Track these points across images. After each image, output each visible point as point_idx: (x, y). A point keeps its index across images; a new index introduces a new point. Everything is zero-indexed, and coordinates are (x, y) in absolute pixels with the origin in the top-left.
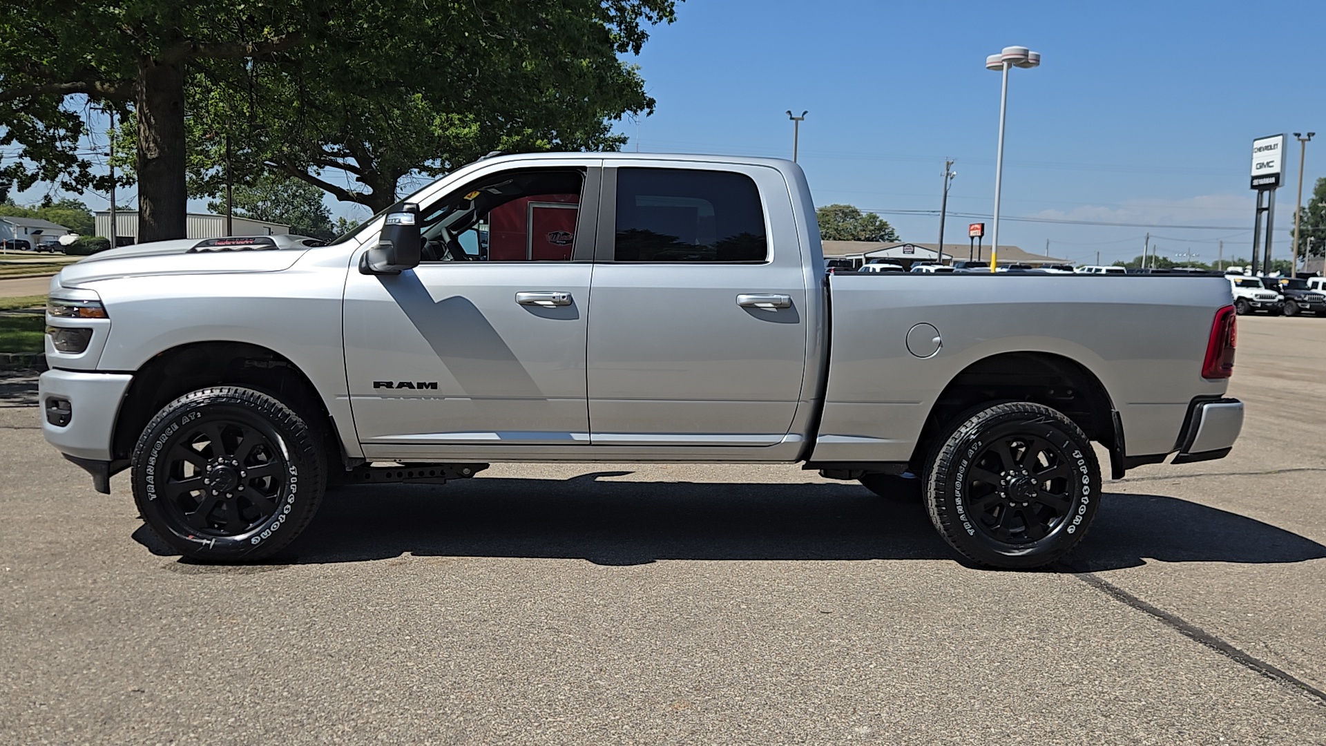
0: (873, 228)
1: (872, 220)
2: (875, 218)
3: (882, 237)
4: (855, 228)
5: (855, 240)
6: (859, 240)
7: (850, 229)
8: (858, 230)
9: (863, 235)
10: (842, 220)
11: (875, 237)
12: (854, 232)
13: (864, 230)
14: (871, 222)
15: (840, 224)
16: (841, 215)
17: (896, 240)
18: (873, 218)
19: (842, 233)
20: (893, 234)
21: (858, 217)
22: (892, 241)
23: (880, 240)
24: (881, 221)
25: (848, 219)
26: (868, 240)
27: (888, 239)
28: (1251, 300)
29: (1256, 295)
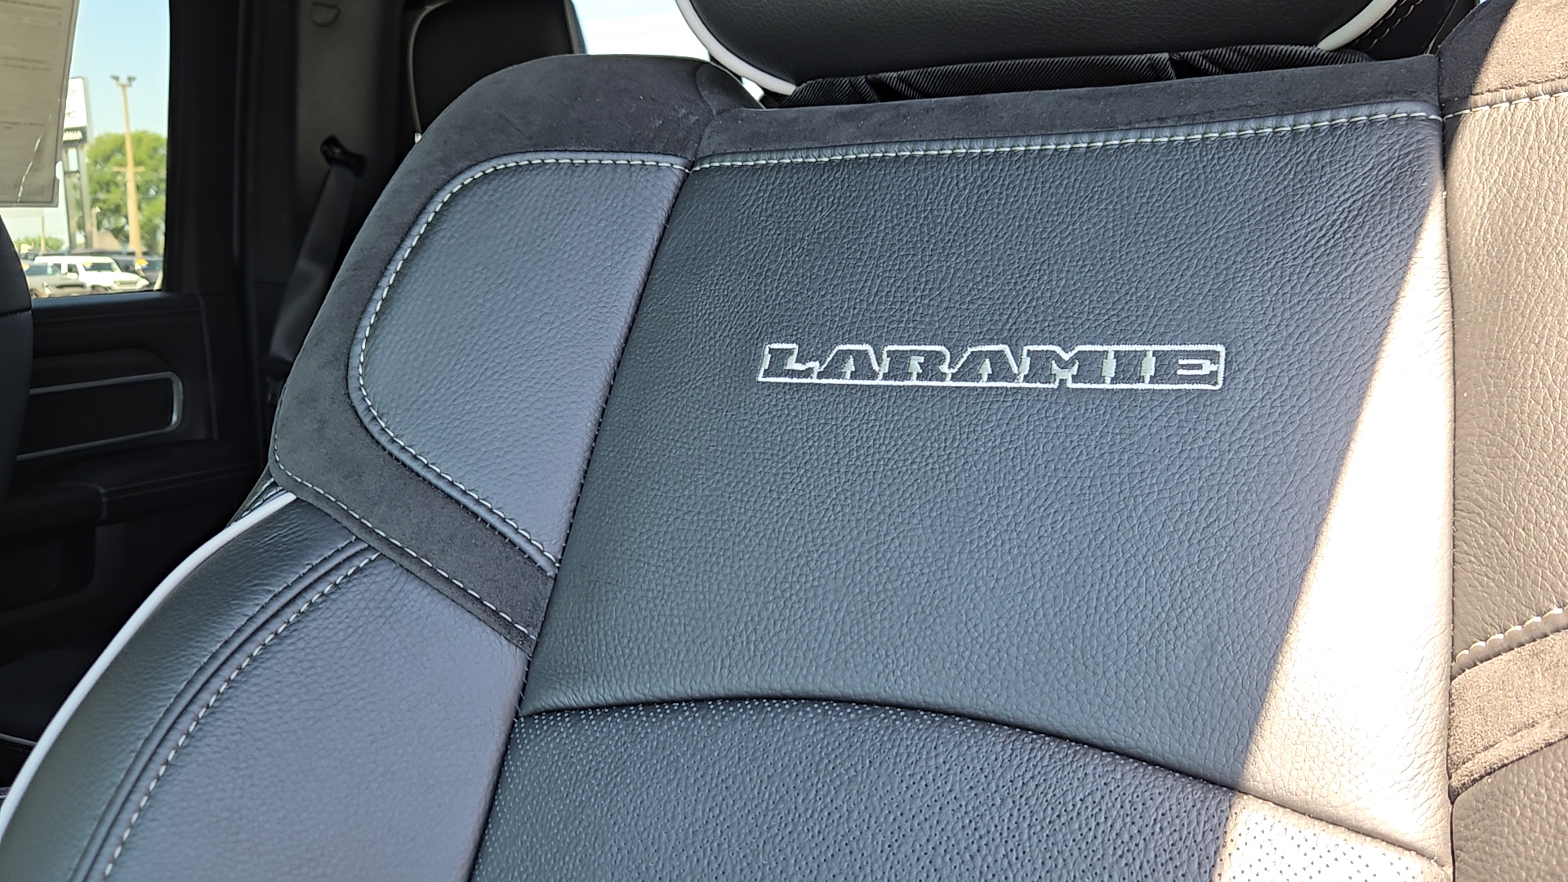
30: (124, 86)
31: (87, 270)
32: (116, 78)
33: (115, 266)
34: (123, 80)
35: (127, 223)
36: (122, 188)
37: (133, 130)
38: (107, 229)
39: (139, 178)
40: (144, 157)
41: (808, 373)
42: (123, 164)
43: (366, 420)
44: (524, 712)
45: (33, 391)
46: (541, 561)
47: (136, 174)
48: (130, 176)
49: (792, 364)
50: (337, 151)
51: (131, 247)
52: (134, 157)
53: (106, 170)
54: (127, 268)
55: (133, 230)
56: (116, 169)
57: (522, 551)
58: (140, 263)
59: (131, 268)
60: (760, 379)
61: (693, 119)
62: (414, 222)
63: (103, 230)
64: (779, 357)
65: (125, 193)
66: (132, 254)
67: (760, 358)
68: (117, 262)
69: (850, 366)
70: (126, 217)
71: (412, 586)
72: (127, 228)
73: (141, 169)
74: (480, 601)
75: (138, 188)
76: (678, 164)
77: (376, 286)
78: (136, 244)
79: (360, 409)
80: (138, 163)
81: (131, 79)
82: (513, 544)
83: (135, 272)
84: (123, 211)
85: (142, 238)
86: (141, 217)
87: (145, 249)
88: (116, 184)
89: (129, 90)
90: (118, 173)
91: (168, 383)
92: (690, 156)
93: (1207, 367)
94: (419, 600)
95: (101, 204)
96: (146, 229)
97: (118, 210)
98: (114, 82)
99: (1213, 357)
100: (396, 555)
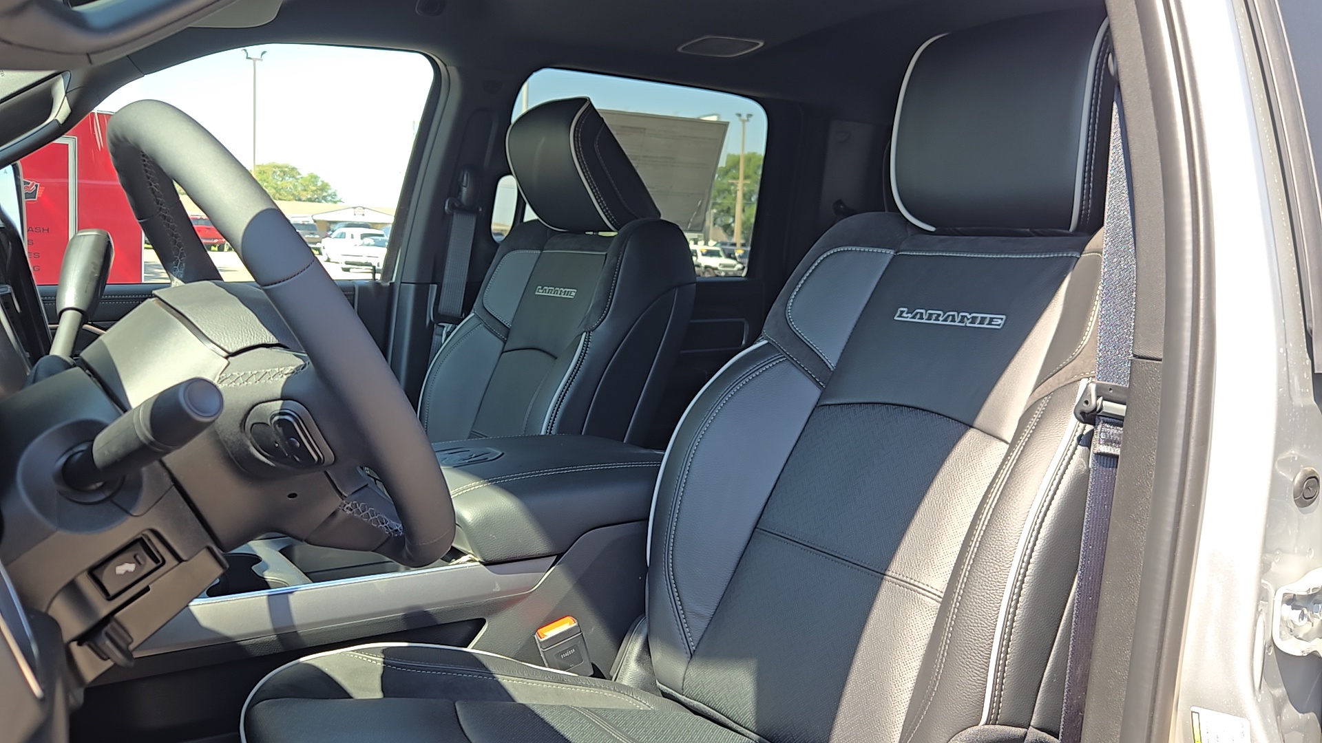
0: (314, 188)
1: (313, 180)
2: (316, 177)
3: (324, 198)
4: (295, 187)
5: (296, 200)
6: (300, 200)
7: (290, 188)
8: (299, 189)
9: (306, 195)
10: (281, 179)
11: (317, 198)
12: (295, 192)
13: (305, 190)
14: (313, 182)
15: (279, 183)
16: (279, 173)
17: (340, 201)
18: (314, 178)
19: (282, 192)
20: (335, 195)
21: (298, 177)
22: (335, 202)
23: (323, 201)
24: (322, 181)
25: (287, 178)
26: (310, 200)
27: (331, 201)
28: (716, 269)
29: (720, 264)
30: (744, 121)
31: (703, 255)
32: (739, 115)
33: (721, 253)
34: (744, 117)
35: (734, 222)
36: (734, 195)
37: (746, 152)
38: (720, 226)
39: (746, 189)
40: (751, 173)
41: (907, 317)
42: (736, 178)
43: (789, 322)
44: (819, 405)
45: (692, 321)
46: (830, 366)
47: (744, 185)
48: (740, 186)
49: (904, 315)
50: (842, 207)
51: (734, 240)
52: (744, 172)
53: (724, 181)
54: (730, 255)
55: (737, 227)
56: (730, 181)
57: (825, 363)
58: (739, 252)
59: (732, 256)
60: (896, 318)
61: (901, 237)
62: (811, 265)
63: (716, 226)
64: (902, 312)
65: (735, 199)
66: (734, 245)
67: (897, 312)
68: (724, 250)
69: (918, 316)
70: (734, 217)
71: (793, 368)
72: (733, 225)
73: (748, 182)
74: (811, 375)
75: (744, 195)
76: (892, 252)
77: (798, 284)
78: (738, 238)
79: (788, 318)
80: (746, 177)
81: (749, 116)
82: (823, 360)
83: (735, 259)
84: (732, 211)
85: (743, 233)
86: (743, 217)
87: (743, 241)
88: (729, 192)
89: (746, 123)
90: (732, 184)
91: (742, 324)
92: (896, 250)
93: (1000, 321)
94: (795, 373)
95: (717, 206)
96: (745, 226)
97: (729, 211)
98: (737, 118)
99: (1002, 319)
100: (790, 359)
